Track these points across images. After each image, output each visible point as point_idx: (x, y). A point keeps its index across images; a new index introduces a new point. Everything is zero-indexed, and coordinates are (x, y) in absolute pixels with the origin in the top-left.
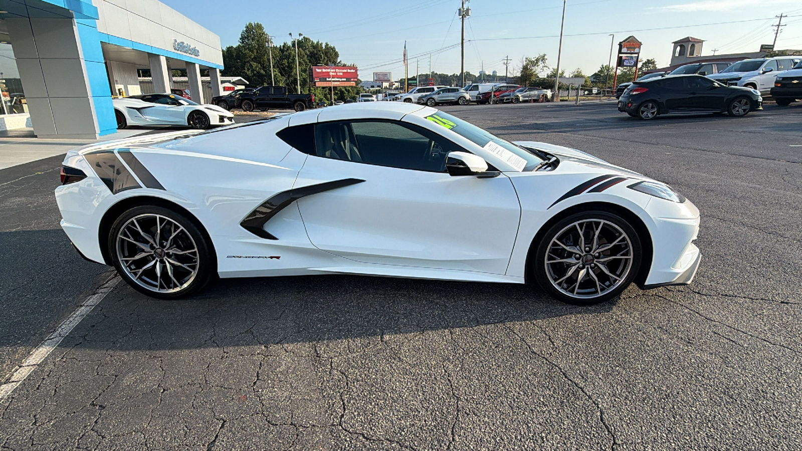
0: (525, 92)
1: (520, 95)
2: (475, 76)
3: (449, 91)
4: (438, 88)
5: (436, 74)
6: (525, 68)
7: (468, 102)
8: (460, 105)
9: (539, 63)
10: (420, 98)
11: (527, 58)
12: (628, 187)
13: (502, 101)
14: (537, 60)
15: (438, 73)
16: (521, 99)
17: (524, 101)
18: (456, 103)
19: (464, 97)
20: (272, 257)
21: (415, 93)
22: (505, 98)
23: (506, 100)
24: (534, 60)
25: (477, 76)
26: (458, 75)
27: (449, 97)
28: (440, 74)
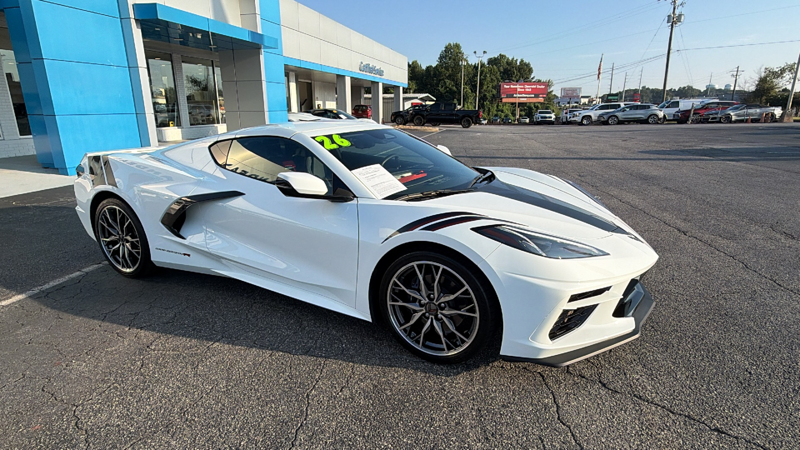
0: (741, 109)
1: (732, 114)
2: (700, 91)
3: (637, 107)
4: (625, 105)
5: (648, 89)
6: (763, 81)
7: (658, 121)
8: (650, 123)
9: (785, 75)
10: (601, 116)
11: (766, 69)
12: (471, 229)
13: (706, 121)
14: (783, 71)
15: (651, 88)
16: (734, 118)
17: (736, 121)
18: (645, 122)
19: (657, 116)
20: (185, 254)
21: (596, 110)
22: (711, 116)
23: (712, 119)
24: (777, 70)
25: (702, 91)
26: (677, 90)
27: (636, 114)
28: (652, 89)
